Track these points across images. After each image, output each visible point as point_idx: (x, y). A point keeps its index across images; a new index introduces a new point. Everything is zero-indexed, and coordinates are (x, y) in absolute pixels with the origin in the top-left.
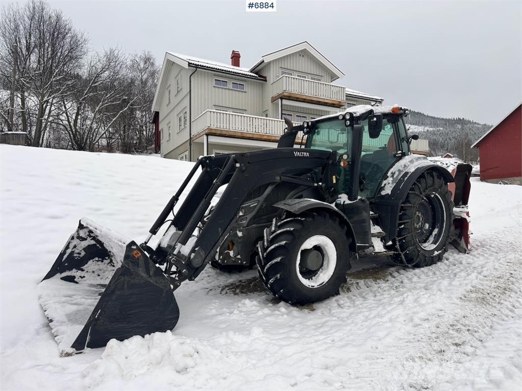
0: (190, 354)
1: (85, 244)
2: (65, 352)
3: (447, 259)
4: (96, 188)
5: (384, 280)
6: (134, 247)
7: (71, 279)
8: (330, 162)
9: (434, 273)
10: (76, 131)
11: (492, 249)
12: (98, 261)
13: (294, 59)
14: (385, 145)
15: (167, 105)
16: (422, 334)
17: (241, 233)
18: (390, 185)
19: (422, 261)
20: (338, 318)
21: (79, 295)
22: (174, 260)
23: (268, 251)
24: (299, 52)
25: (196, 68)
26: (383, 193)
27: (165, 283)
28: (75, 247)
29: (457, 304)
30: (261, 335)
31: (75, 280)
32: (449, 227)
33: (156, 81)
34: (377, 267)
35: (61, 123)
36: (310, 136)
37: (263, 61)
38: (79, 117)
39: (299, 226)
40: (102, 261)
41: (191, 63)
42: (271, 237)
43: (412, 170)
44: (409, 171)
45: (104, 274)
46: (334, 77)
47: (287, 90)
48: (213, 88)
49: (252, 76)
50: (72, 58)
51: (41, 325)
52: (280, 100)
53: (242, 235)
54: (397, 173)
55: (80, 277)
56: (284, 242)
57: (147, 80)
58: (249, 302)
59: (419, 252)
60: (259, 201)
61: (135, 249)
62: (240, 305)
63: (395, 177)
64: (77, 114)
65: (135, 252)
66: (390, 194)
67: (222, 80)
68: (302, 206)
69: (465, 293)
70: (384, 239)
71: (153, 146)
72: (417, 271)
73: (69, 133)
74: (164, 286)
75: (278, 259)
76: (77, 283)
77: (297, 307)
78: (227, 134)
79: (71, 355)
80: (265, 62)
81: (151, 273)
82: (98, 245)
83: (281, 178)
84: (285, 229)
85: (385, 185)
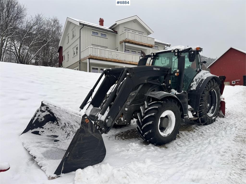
0: (125, 177)
1: (44, 114)
2: (51, 177)
3: (217, 121)
4: (42, 84)
5: (193, 131)
6: (86, 117)
7: (37, 133)
8: (169, 73)
9: (215, 128)
10: (20, 55)
11: (234, 116)
12: (51, 123)
13: (131, 23)
14: (190, 66)
15: (67, 43)
16: (227, 160)
17: (127, 108)
18: (195, 85)
19: (208, 122)
20: (182, 152)
21: (44, 142)
22: (98, 123)
23: (144, 118)
24: (133, 20)
25: (83, 25)
26: (192, 89)
27: (100, 136)
28: (39, 116)
29: (234, 144)
30: (151, 163)
31: (39, 133)
32: (218, 105)
33: (59, 31)
34: (185, 125)
35: (12, 50)
36: (154, 60)
37: (116, 24)
38: (21, 48)
39: (160, 106)
40: (53, 123)
41: (81, 23)
42: (146, 111)
43: (205, 78)
44: (203, 78)
45: (54, 130)
46: (149, 33)
47: (128, 38)
48: (91, 36)
49: (110, 31)
50: (18, 18)
51: (28, 159)
52: (124, 43)
53: (127, 110)
54: (198, 79)
55: (42, 131)
56: (154, 114)
57: (55, 31)
58: (135, 144)
59: (207, 118)
60: (136, 92)
61: (87, 118)
62: (130, 146)
63: (197, 81)
64: (21, 47)
65: (86, 120)
66: (195, 89)
67: (95, 32)
68: (161, 95)
69: (234, 138)
70: (192, 112)
71: (58, 64)
72: (206, 126)
73: (16, 56)
74: (99, 138)
75: (151, 123)
76: (40, 135)
77: (158, 146)
78: (99, 58)
79: (55, 178)
80: (117, 24)
81: (94, 131)
82: (51, 115)
83: (147, 81)
84: (153, 107)
85: (193, 85)
